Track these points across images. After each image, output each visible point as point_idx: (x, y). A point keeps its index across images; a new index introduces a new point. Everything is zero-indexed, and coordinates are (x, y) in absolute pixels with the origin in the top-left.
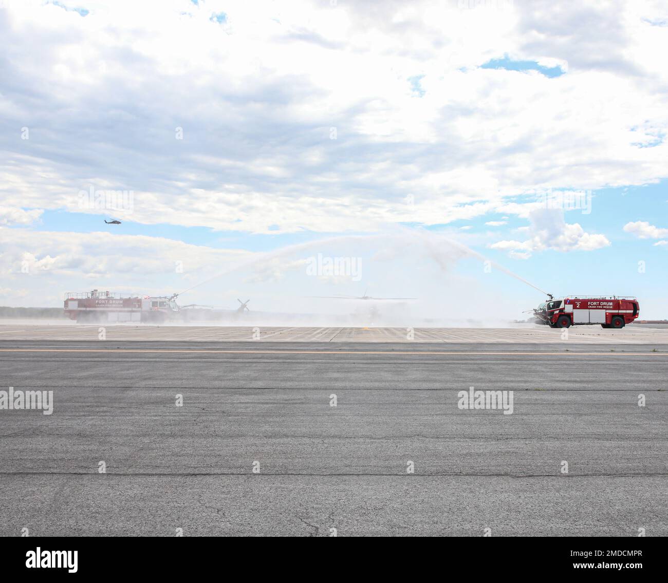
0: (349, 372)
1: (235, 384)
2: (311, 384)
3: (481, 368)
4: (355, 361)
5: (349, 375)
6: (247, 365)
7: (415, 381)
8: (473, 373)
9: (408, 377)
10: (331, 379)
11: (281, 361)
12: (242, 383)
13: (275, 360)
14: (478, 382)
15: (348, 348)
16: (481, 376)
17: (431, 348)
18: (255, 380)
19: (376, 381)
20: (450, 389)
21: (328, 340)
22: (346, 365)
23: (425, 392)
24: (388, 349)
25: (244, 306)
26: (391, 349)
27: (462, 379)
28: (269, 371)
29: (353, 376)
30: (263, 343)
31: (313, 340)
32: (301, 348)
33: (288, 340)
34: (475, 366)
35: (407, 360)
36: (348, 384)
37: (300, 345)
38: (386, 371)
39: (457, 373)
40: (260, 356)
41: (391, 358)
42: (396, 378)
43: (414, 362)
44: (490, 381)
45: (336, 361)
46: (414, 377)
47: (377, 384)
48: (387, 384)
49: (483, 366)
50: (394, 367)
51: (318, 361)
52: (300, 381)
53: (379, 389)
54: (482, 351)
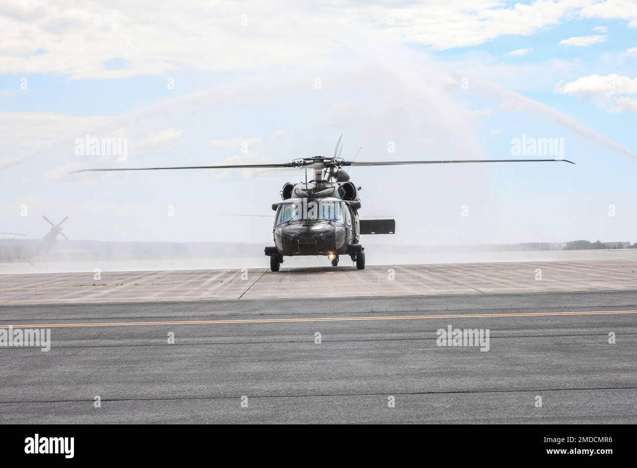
0: (282, 360)
1: (47, 393)
2: (205, 388)
3: (559, 344)
4: (294, 338)
5: (283, 365)
6: (69, 352)
7: (421, 374)
8: (542, 355)
9: (406, 367)
10: (245, 377)
11: (139, 341)
12: (60, 390)
13: (128, 341)
14: (554, 373)
15: (278, 311)
16: (560, 362)
17: (451, 306)
18: (87, 383)
19: (341, 377)
20: (496, 390)
21: (235, 296)
22: (276, 347)
23: (444, 398)
24: (362, 310)
25: (56, 231)
26: (369, 309)
27: (519, 368)
28: (114, 362)
29: (292, 367)
30: (100, 305)
31: (206, 295)
32: (181, 314)
33: (152, 298)
34: (547, 341)
35: (403, 331)
36: (281, 386)
37: (178, 307)
38: (360, 356)
39: (509, 355)
40: (94, 333)
41: (368, 330)
42: (381, 370)
43: (417, 335)
44: (580, 371)
45: (254, 339)
46: (418, 367)
47: (341, 384)
48: (364, 383)
49: (562, 340)
50: (377, 348)
51: (217, 339)
52: (182, 382)
53: (347, 393)
54: (560, 309)
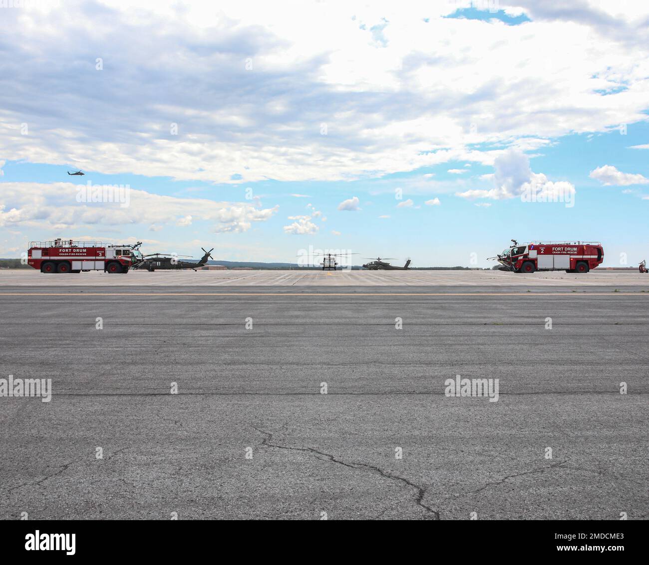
0: (310, 310)
1: (198, 321)
2: (272, 321)
3: (442, 307)
4: (317, 302)
5: (310, 312)
6: (209, 305)
7: (374, 317)
8: (433, 311)
9: (368, 314)
10: (292, 317)
11: (243, 301)
12: (204, 320)
13: (238, 301)
14: (437, 318)
15: (310, 291)
16: (441, 314)
17: (393, 290)
18: (217, 318)
19: (337, 318)
20: (409, 324)
21: (291, 284)
22: (308, 305)
23: (385, 327)
24: (350, 291)
25: (208, 255)
26: (353, 291)
27: (422, 316)
28: (230, 310)
29: (313, 314)
30: (226, 287)
31: (276, 284)
32: (264, 291)
33: (251, 284)
34: (436, 305)
35: (369, 300)
36: (308, 320)
37: (263, 288)
38: (347, 310)
39: (417, 310)
40: (222, 298)
41: (352, 299)
42: (356, 315)
43: (375, 302)
44: (450, 317)
45: (298, 302)
46: (374, 314)
47: (337, 321)
48: (348, 320)
49: (443, 305)
50: (355, 306)
51: (280, 301)
52: (262, 318)
53: (339, 324)
54: (444, 292)
